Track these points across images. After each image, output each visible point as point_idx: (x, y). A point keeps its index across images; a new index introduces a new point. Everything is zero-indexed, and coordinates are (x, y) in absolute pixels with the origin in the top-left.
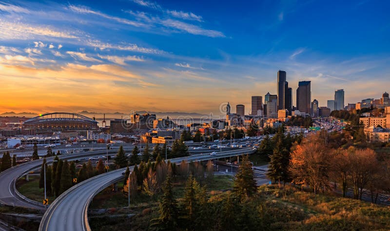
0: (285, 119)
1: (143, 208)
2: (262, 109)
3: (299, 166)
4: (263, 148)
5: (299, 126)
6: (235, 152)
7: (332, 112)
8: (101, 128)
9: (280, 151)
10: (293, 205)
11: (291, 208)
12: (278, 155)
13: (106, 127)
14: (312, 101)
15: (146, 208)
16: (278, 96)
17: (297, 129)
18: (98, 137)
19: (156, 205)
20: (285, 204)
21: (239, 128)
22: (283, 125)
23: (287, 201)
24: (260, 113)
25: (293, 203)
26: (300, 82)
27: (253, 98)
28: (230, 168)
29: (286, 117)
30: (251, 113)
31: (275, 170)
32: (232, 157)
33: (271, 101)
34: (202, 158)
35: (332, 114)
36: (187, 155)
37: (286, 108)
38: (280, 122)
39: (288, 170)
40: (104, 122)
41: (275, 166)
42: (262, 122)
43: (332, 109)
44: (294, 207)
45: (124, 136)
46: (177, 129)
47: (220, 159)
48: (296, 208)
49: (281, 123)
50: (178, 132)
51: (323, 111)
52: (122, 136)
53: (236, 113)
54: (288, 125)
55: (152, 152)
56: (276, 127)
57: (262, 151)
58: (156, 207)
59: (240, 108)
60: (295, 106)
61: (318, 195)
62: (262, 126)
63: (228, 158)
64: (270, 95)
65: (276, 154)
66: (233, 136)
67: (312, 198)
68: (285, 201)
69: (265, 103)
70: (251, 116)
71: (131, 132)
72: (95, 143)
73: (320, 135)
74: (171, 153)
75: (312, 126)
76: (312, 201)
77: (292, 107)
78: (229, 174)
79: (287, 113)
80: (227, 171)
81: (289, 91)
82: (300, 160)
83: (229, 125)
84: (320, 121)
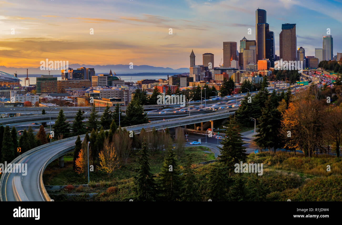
0: (266, 71)
1: (106, 186)
2: (236, 59)
3: (293, 127)
4: (244, 109)
5: (284, 80)
6: (209, 115)
7: (321, 62)
8: (24, 88)
9: (269, 111)
10: (288, 172)
11: (287, 175)
12: (268, 116)
13: (30, 85)
14: (298, 48)
15: (110, 186)
16: (257, 42)
17: (283, 85)
18: (23, 99)
19: (122, 183)
20: (280, 171)
21: (210, 86)
22: (265, 80)
23: (281, 169)
24: (234, 64)
25: (288, 170)
26: (283, 25)
27: (225, 44)
28: (203, 138)
29: (268, 69)
30: (222, 64)
31: (265, 135)
32: (204, 123)
33: (247, 48)
34: (166, 126)
35: (321, 65)
36: (146, 121)
37: (267, 58)
38: (260, 75)
39: (279, 133)
40: (27, 79)
41: (264, 130)
42: (238, 76)
43: (321, 59)
44: (289, 173)
45: (55, 98)
46: (126, 87)
47: (188, 127)
48: (292, 175)
49: (262, 77)
50: (127, 91)
51: (311, 61)
52: (52, 98)
53: (202, 64)
54: (271, 80)
55: (100, 118)
56: (257, 82)
57: (243, 113)
58: (123, 185)
59: (209, 57)
60: (278, 55)
61: (313, 158)
62: (239, 81)
63: (199, 125)
64: (247, 41)
65: (265, 114)
66: (203, 96)
67: (307, 162)
68: (279, 169)
69: (241, 51)
70: (223, 68)
71: (63, 92)
72: (21, 106)
73: (310, 90)
74: (124, 119)
75: (299, 80)
76: (307, 165)
77: (274, 56)
78: (204, 146)
79: (268, 64)
80: (200, 141)
81: (270, 36)
82: (293, 121)
83: (194, 80)
84: (308, 74)
